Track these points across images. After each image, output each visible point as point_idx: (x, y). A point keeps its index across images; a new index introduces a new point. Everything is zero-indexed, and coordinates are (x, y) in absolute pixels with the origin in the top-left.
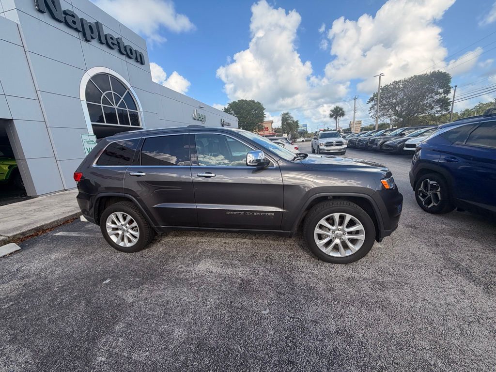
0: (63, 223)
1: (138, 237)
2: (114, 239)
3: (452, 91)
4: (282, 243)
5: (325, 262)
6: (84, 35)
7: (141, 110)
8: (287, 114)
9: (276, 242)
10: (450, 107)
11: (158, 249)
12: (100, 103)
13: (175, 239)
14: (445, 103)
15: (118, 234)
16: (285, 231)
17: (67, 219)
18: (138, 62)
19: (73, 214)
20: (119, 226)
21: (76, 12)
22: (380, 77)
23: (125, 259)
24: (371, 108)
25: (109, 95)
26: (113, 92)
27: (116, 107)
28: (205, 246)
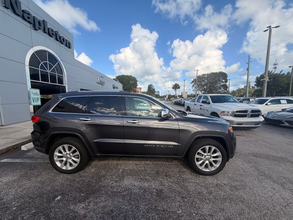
0: (6, 152)
1: (78, 162)
2: (59, 164)
3: (228, 81)
4: (171, 163)
5: (201, 175)
6: (34, 26)
7: (66, 75)
8: (151, 85)
9: (167, 163)
10: (228, 89)
11: (91, 170)
12: (39, 68)
13: (100, 163)
14: (226, 87)
15: (62, 161)
16: (178, 157)
17: (9, 148)
18: (67, 46)
19: (15, 144)
20: (64, 155)
21: (30, 12)
22: (197, 71)
23: (67, 178)
24: (193, 86)
25: (46, 64)
26: (48, 62)
27: (49, 71)
28: (123, 167)
